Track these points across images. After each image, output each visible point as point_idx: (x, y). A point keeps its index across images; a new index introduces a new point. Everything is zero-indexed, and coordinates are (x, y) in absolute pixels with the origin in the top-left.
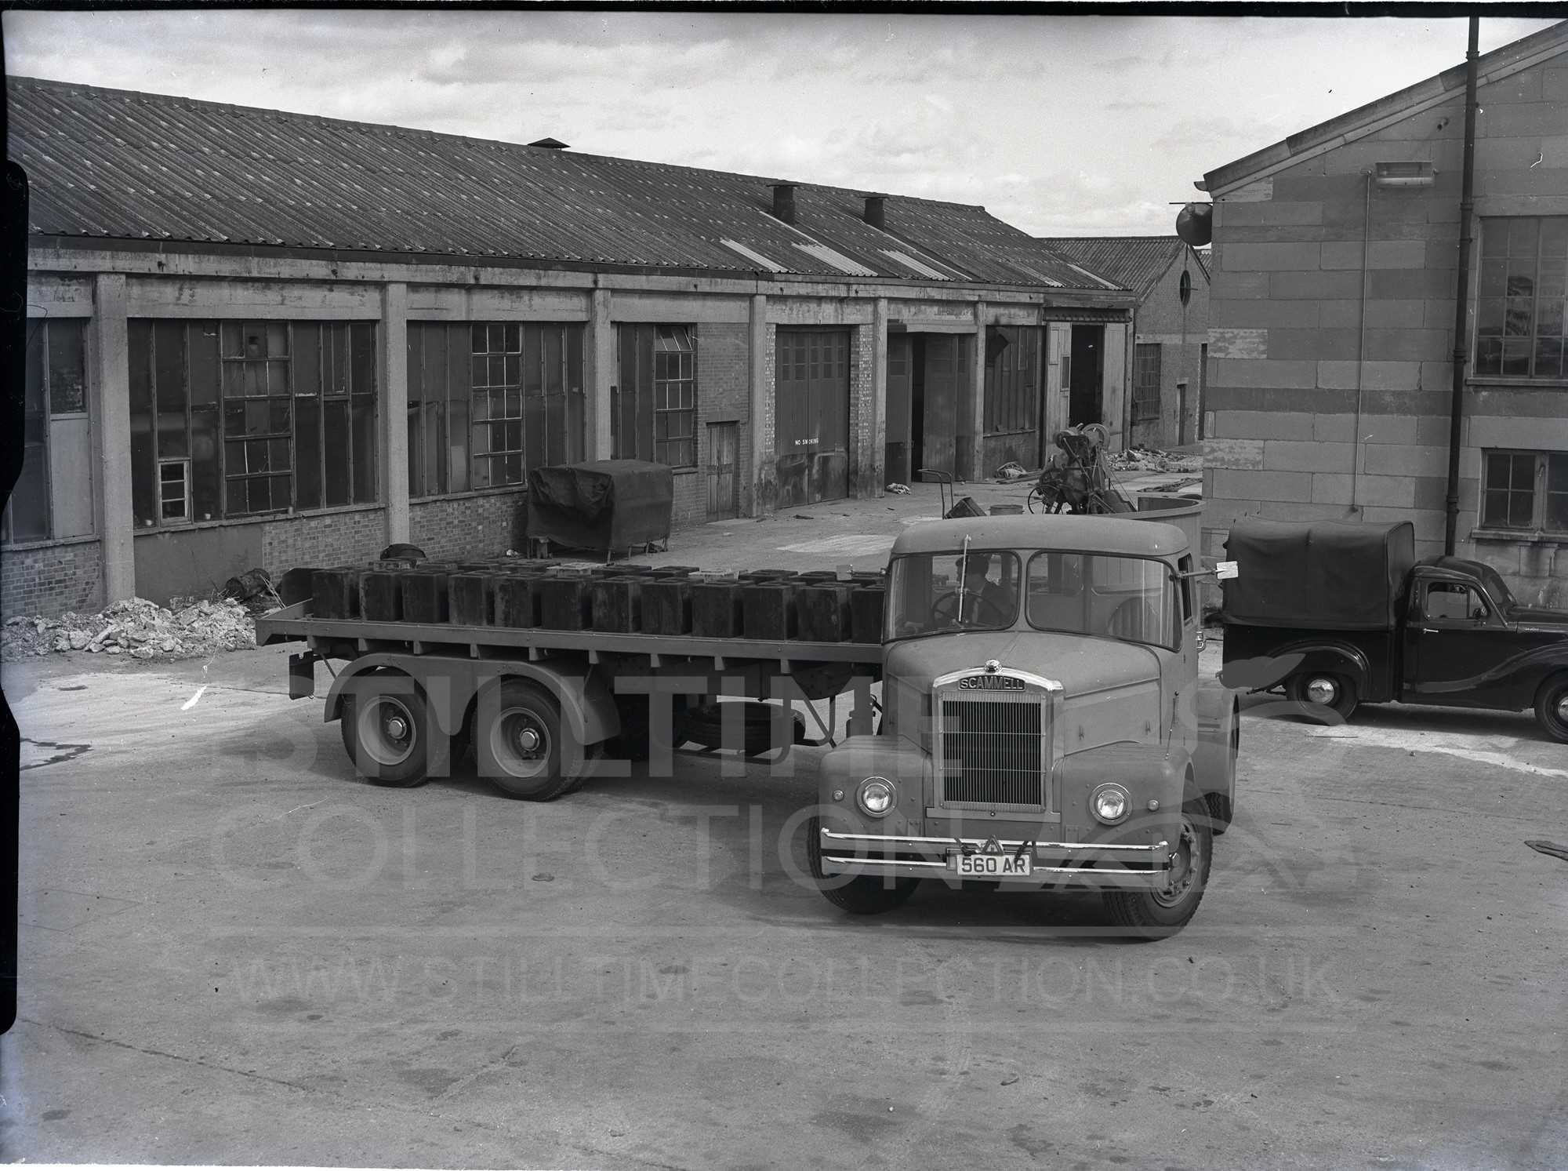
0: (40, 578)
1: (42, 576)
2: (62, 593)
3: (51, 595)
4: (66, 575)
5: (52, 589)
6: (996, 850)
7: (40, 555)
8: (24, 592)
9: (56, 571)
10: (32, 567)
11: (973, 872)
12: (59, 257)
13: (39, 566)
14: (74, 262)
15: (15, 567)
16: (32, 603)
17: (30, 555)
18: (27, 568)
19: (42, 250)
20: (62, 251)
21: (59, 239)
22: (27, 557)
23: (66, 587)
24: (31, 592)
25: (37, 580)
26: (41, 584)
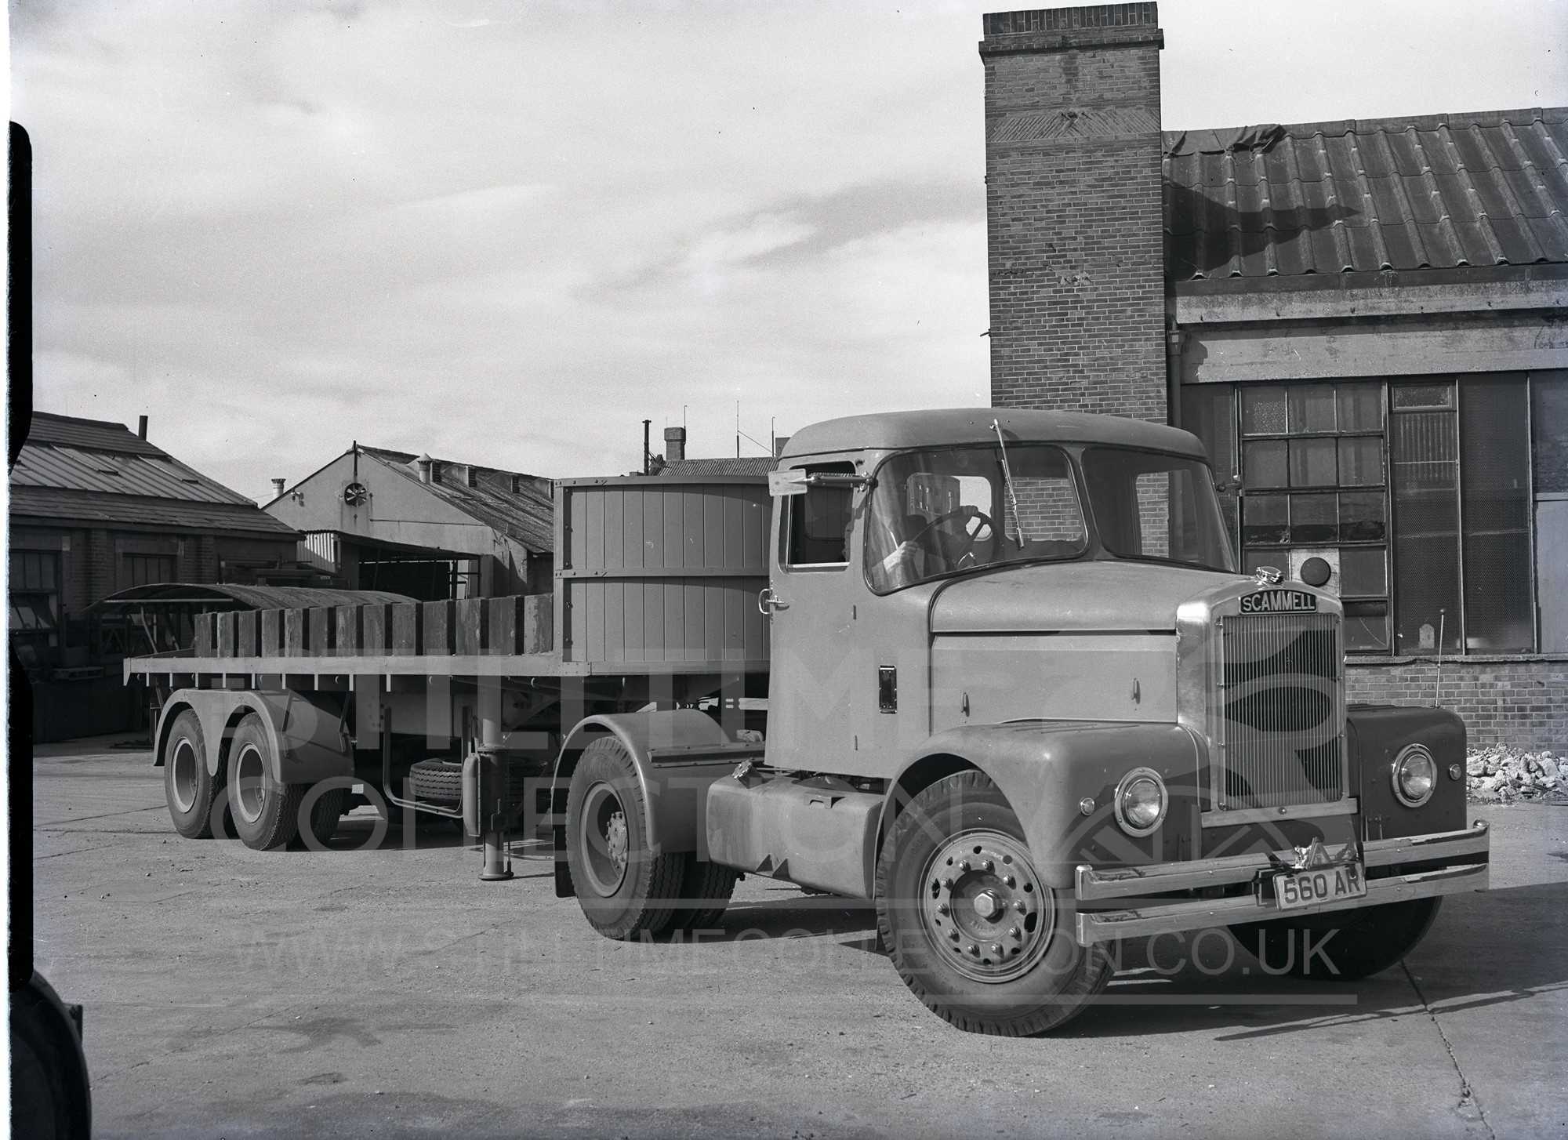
0: (1504, 701)
1: (1508, 699)
2: (1542, 724)
3: (1523, 724)
4: (1550, 700)
5: (1525, 717)
6: (1324, 861)
7: (1506, 670)
8: (1477, 716)
9: (1532, 694)
10: (1492, 686)
11: (1301, 903)
12: (1528, 290)
13: (1505, 685)
14: (1555, 295)
15: (1462, 683)
16: (1490, 732)
17: (1488, 670)
18: (1483, 686)
19: (1499, 284)
20: (1533, 284)
21: (1528, 270)
22: (1484, 672)
23: (1550, 716)
24: (1490, 717)
25: (1500, 703)
26: (1505, 709)
